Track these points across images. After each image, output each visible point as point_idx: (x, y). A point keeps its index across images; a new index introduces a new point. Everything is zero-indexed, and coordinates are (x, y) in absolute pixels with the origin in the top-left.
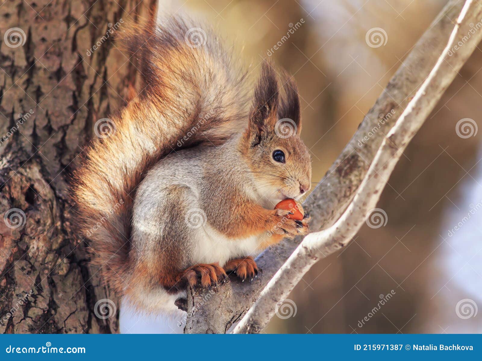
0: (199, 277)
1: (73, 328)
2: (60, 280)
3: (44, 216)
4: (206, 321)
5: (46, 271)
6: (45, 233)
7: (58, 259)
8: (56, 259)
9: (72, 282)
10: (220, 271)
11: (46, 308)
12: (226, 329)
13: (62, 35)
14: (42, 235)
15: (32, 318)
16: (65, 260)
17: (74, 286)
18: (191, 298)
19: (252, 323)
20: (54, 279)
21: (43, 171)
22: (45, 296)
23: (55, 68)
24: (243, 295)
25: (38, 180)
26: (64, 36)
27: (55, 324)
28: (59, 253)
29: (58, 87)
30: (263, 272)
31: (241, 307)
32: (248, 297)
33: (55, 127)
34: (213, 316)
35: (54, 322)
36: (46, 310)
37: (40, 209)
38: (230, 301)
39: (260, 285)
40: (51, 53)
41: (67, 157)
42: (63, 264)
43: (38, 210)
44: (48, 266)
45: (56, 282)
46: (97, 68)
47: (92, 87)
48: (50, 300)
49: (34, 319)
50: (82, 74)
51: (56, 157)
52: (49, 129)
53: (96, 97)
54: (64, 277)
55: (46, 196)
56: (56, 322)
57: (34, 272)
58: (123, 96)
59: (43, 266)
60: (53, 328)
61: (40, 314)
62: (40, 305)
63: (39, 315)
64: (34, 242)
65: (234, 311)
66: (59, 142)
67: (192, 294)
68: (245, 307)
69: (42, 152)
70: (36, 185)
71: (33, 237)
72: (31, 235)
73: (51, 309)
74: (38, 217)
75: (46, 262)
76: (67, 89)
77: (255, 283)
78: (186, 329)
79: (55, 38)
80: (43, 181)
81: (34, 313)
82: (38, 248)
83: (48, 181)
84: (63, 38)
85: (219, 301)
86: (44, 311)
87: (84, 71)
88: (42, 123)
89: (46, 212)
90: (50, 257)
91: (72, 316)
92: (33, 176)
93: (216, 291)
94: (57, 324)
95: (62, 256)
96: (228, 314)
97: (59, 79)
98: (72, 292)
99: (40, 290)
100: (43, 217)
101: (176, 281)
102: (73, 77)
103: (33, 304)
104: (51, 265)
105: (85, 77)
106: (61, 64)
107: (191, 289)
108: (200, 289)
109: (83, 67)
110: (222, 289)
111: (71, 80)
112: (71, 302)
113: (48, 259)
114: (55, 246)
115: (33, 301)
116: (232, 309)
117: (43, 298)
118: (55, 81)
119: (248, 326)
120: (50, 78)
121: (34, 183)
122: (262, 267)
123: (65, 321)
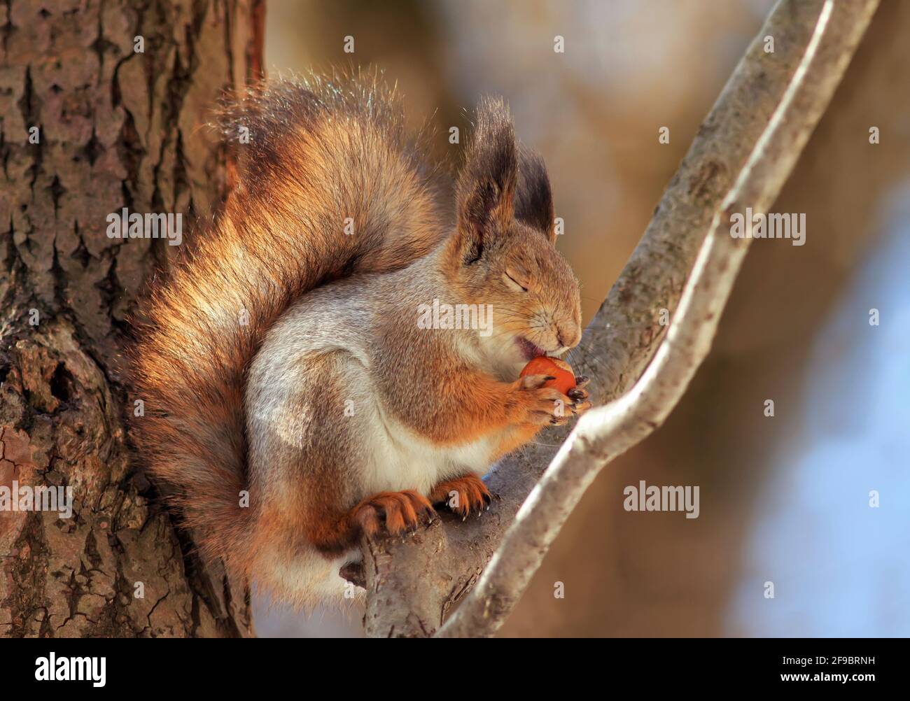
0: (382, 518)
1: (165, 628)
2: (133, 539)
3: (90, 419)
4: (404, 599)
5: (105, 525)
6: (96, 452)
7: (124, 499)
8: (120, 499)
9: (156, 540)
10: (421, 503)
11: (110, 594)
12: (442, 612)
13: (91, 77)
14: (89, 456)
15: (85, 615)
16: (138, 501)
17: (160, 548)
18: (372, 559)
19: (493, 591)
20: (120, 538)
21: (78, 336)
22: (106, 570)
23: (83, 141)
24: (469, 546)
25: (72, 354)
26: (95, 77)
27: (130, 623)
28: (124, 487)
29: (93, 176)
30: (502, 500)
31: (467, 568)
32: (478, 548)
33: (93, 251)
34: (416, 588)
35: (129, 618)
36: (111, 597)
37: (81, 408)
38: (446, 559)
39: (499, 524)
40: (73, 113)
41: (123, 305)
42: (136, 508)
43: (78, 410)
44: (107, 515)
45: (124, 543)
46: (163, 133)
47: (156, 170)
48: (116, 578)
49: (89, 617)
50: (136, 146)
51: (102, 307)
52: (84, 256)
53: (166, 189)
54: (138, 532)
55: (89, 382)
56: (132, 618)
57: (82, 528)
58: (217, 182)
59: (97, 514)
60: (128, 630)
61: (100, 605)
62: (98, 589)
63: (99, 608)
64: (77, 470)
65: (455, 577)
66: (105, 279)
67: (372, 552)
68: (474, 569)
69: (74, 300)
70: (70, 364)
71: (73, 463)
72: (70, 458)
73: (121, 594)
74: (79, 422)
75: (102, 507)
76: (110, 178)
77: (488, 521)
78: (367, 620)
79: (79, 84)
80: (82, 355)
81: (89, 606)
82: (84, 482)
83: (91, 354)
84: (94, 83)
85: (424, 559)
86: (108, 600)
87: (138, 141)
88: (68, 245)
89: (92, 413)
90: (110, 496)
91: (161, 604)
92: (62, 346)
93: (417, 541)
94: (134, 622)
95: (131, 492)
96: (444, 584)
97: (92, 161)
98: (156, 558)
99: (96, 560)
100: (87, 422)
101: (337, 531)
102: (119, 154)
103: (84, 588)
104: (111, 512)
105: (141, 152)
106: (94, 131)
107: (369, 542)
108: (387, 541)
109: (135, 132)
110: (428, 537)
111: (117, 159)
112: (157, 579)
113: (106, 501)
114: (117, 476)
115: (85, 583)
116: (450, 573)
117: (102, 576)
118: (85, 164)
119: (487, 598)
120: (76, 159)
121: (65, 360)
122: (499, 490)
123: (148, 616)
